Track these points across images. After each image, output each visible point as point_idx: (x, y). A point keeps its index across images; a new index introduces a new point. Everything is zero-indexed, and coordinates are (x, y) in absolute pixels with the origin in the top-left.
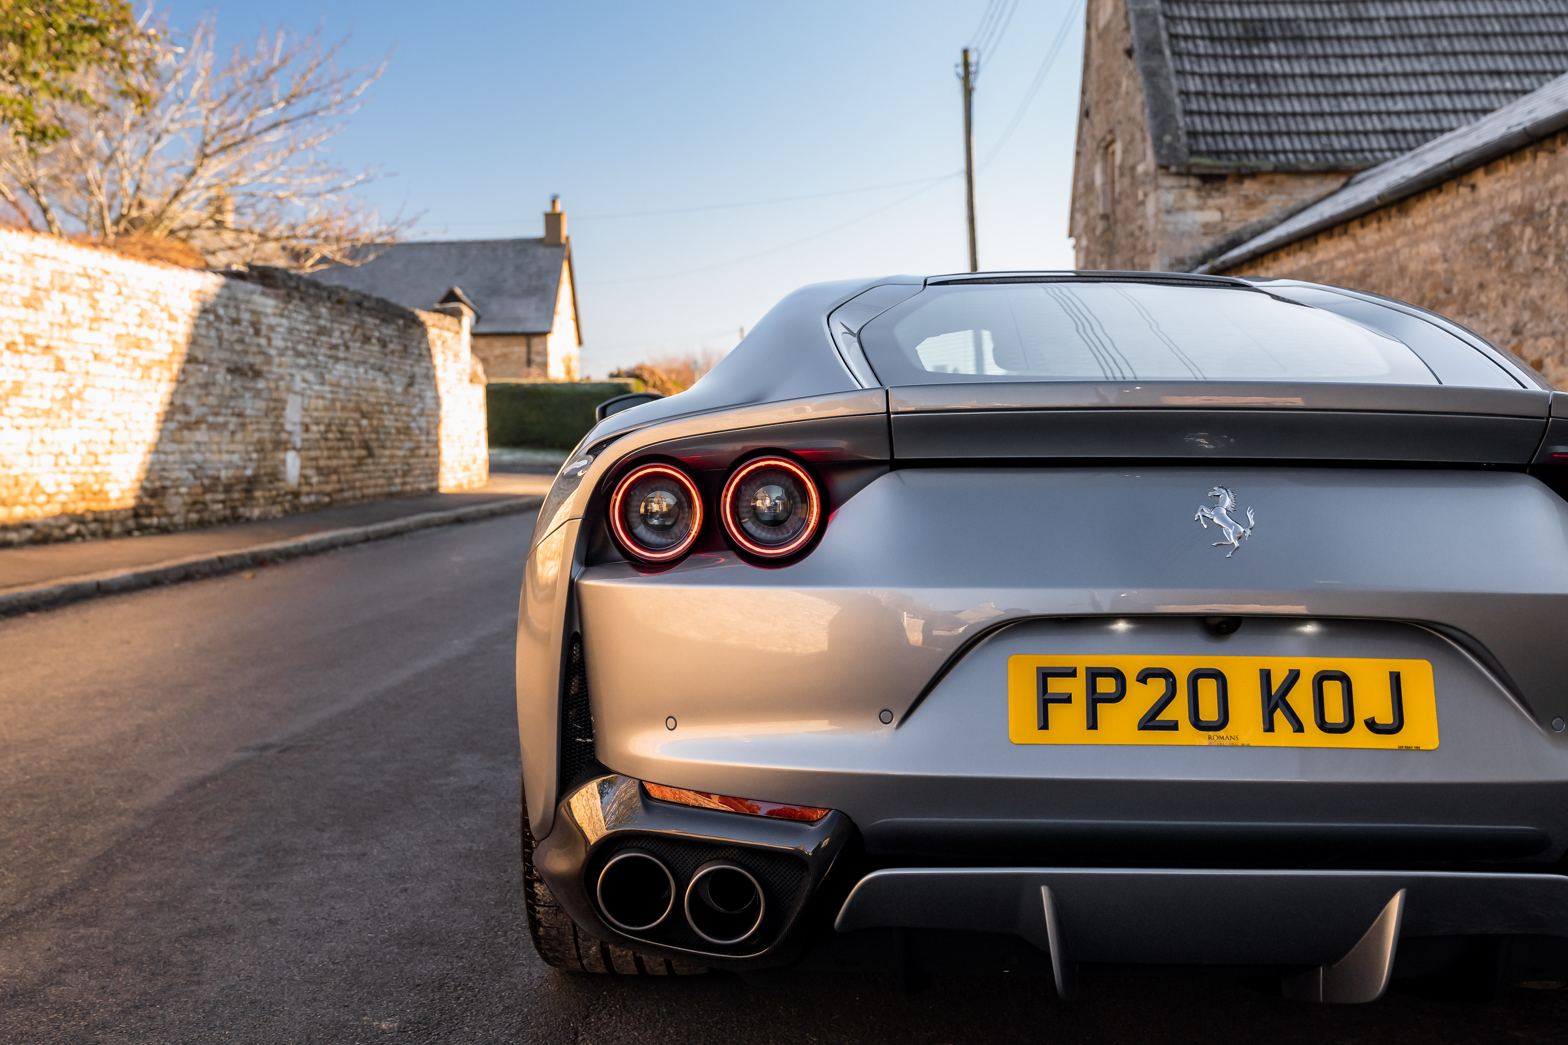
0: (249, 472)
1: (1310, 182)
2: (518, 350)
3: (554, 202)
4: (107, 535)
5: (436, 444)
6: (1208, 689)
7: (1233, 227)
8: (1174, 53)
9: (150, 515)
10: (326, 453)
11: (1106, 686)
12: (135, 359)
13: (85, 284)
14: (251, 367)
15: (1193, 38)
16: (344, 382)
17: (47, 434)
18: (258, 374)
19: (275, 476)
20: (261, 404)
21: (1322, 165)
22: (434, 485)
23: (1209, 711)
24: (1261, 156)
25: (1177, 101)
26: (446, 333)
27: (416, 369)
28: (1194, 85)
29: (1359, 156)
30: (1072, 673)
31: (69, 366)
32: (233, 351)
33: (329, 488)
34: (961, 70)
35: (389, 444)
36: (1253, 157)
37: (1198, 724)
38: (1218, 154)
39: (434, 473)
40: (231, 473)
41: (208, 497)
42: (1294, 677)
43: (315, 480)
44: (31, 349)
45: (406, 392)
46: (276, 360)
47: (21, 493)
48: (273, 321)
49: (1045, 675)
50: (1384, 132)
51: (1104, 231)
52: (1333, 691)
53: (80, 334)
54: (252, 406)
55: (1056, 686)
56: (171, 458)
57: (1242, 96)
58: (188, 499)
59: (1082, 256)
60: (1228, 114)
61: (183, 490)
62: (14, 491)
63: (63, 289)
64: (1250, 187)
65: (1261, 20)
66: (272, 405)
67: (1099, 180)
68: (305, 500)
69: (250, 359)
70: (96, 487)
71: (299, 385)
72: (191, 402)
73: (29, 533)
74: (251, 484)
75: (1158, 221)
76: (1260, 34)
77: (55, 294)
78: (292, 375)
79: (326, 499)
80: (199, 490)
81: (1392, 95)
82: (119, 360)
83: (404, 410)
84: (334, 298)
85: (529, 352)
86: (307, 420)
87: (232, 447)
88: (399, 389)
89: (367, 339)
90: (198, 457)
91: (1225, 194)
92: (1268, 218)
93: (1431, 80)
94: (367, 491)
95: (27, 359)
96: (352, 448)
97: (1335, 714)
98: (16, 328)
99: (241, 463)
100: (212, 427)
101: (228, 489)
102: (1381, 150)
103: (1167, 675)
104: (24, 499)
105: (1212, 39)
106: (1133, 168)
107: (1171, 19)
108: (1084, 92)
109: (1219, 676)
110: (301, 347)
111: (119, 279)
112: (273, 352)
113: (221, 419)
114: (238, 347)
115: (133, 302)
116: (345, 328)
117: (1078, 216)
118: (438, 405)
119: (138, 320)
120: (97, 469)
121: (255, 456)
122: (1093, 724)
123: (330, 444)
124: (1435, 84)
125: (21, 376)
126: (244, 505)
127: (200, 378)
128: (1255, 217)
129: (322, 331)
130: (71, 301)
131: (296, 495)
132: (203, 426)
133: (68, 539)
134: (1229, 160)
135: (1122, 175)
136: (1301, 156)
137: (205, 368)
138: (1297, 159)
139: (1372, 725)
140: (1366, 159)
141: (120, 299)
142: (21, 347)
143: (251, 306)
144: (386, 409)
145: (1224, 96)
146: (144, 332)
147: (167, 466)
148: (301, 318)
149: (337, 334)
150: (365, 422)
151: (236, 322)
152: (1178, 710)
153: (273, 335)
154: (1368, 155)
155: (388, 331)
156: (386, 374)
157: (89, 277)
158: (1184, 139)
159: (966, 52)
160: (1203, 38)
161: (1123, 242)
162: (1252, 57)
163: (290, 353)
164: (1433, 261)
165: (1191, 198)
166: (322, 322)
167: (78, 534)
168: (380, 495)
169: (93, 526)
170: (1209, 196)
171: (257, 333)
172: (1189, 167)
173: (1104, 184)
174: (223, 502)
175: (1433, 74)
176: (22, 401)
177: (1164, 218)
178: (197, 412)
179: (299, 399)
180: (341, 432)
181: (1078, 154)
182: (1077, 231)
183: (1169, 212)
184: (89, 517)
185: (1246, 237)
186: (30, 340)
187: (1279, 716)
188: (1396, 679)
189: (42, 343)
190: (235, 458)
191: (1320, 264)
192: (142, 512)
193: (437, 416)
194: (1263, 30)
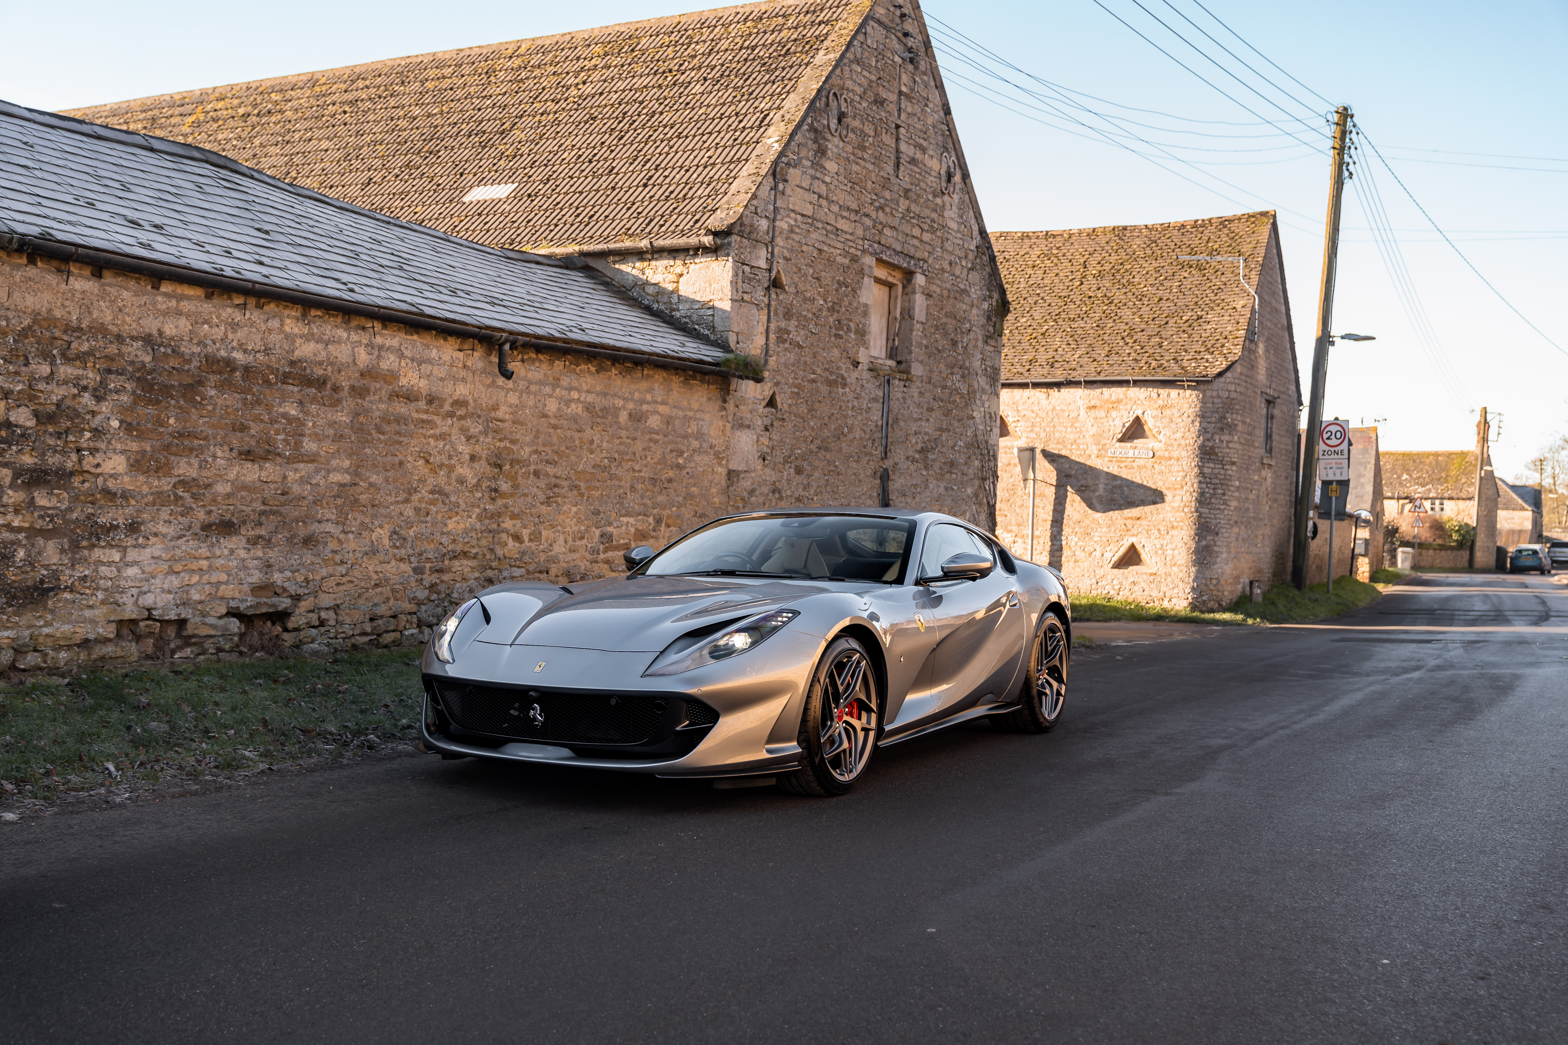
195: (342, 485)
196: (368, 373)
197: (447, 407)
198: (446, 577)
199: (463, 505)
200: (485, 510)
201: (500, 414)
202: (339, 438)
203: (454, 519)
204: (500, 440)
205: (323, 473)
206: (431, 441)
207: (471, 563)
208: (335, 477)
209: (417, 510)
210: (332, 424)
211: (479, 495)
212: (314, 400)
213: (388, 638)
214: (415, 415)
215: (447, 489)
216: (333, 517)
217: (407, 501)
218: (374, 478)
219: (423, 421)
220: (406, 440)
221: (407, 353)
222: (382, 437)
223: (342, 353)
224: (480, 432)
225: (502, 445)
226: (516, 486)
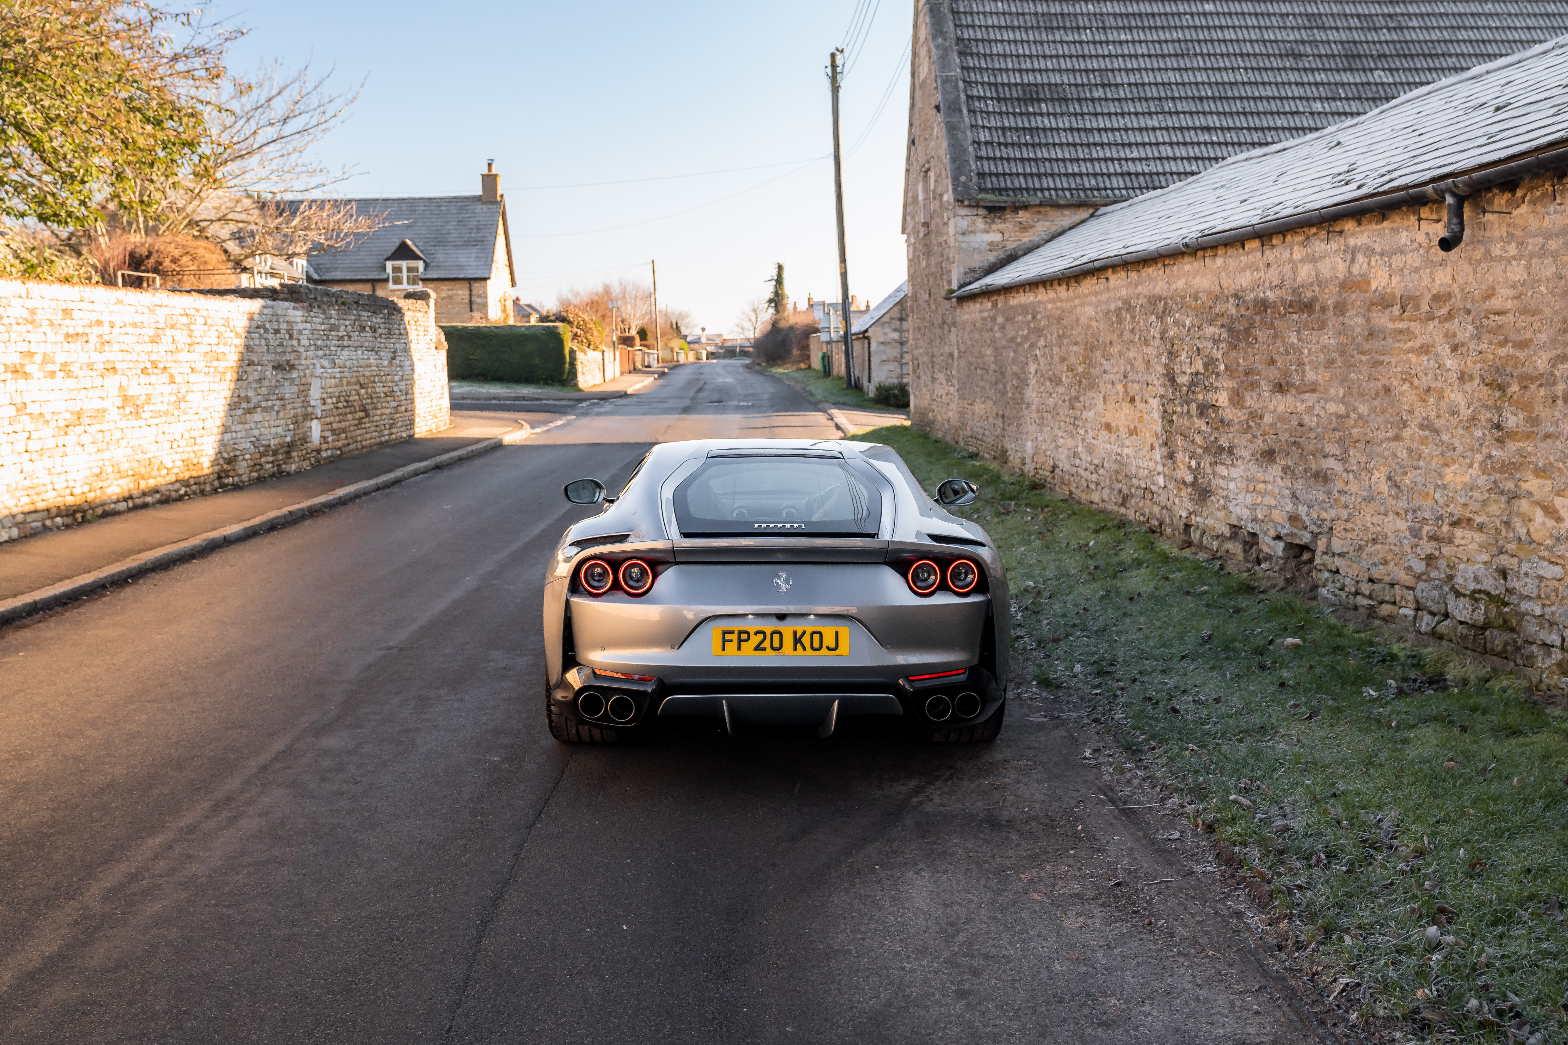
0: (288, 439)
1: (1067, 212)
2: (461, 292)
3: (490, 165)
4: (203, 493)
5: (412, 401)
6: (776, 637)
7: (1011, 245)
8: (969, 111)
9: (228, 477)
10: (337, 418)
11: (744, 636)
12: (215, 368)
13: (184, 320)
14: (288, 362)
15: (985, 98)
16: (348, 363)
17: (166, 428)
18: (292, 367)
19: (305, 440)
20: (295, 389)
21: (1075, 200)
22: (411, 432)
23: (776, 644)
24: (1032, 192)
25: (971, 149)
26: (418, 314)
27: (397, 345)
28: (984, 136)
29: (1103, 193)
30: (733, 632)
31: (178, 379)
32: (276, 353)
33: (340, 444)
34: (829, 70)
35: (379, 405)
36: (1025, 194)
37: (773, 648)
38: (1000, 190)
39: (411, 424)
40: (277, 441)
41: (263, 460)
42: (804, 633)
43: (330, 439)
44: (156, 371)
45: (391, 363)
46: (304, 355)
47: (153, 469)
48: (301, 326)
49: (724, 633)
50: (1122, 175)
51: (925, 235)
52: (816, 637)
53: (183, 356)
54: (289, 391)
55: (728, 636)
56: (239, 435)
57: (1019, 145)
58: (251, 463)
59: (911, 249)
60: (1008, 160)
61: (248, 457)
62: (149, 469)
63: (173, 327)
64: (1023, 216)
65: (1036, 85)
66: (302, 388)
67: (921, 197)
68: (324, 454)
69: (287, 357)
70: (195, 461)
71: (319, 371)
72: (251, 394)
73: (158, 496)
74: (290, 447)
75: (956, 240)
76: (1035, 96)
77: (168, 332)
78: (314, 364)
79: (339, 452)
80: (257, 456)
81: (1130, 145)
82: (206, 370)
83: (389, 378)
84: (340, 302)
85: (470, 295)
86: (325, 395)
87: (277, 423)
88: (386, 363)
89: (362, 329)
90: (256, 432)
91: (1005, 221)
92: (1036, 239)
93: (1158, 133)
94: (364, 443)
95: (153, 379)
96: (355, 412)
97: (816, 645)
98: (146, 358)
99: (283, 434)
100: (265, 410)
101: (275, 453)
102: (1119, 189)
103: (764, 633)
104: (154, 473)
105: (999, 99)
106: (941, 195)
107: (968, 83)
108: (911, 125)
109: (780, 633)
110: (319, 343)
111: (205, 313)
112: (301, 349)
113: (270, 403)
114: (279, 350)
115: (214, 328)
116: (348, 323)
117: (908, 218)
118: (413, 370)
119: (217, 341)
120: (196, 448)
121: (292, 427)
122: (739, 649)
123: (340, 411)
124: (1161, 136)
125: (150, 390)
126: (285, 463)
127: (256, 376)
128: (1027, 238)
129: (334, 328)
130: (177, 334)
131: (318, 451)
132: (259, 410)
133: (180, 498)
134: (1008, 195)
135: (935, 198)
136: (1060, 193)
137: (259, 368)
138: (1057, 195)
139: (828, 648)
140: (1108, 196)
141: (206, 327)
142: (150, 371)
143: (287, 318)
144: (377, 379)
145: (1006, 145)
146: (221, 348)
147: (237, 441)
148: (319, 320)
149: (343, 328)
150: (363, 391)
151: (277, 331)
152: (766, 644)
153: (301, 337)
154: (1109, 192)
155: (378, 320)
156: (376, 352)
157: (187, 315)
158: (975, 179)
159: (833, 56)
160: (992, 99)
161: (936, 248)
162: (1028, 114)
163: (313, 348)
164: (1091, 319)
165: (980, 223)
166: (332, 321)
167: (186, 494)
168: (375, 445)
169: (194, 488)
170: (993, 222)
171: (291, 337)
172: (978, 201)
173: (924, 200)
174: (272, 462)
175: (1161, 129)
176: (152, 407)
177: (960, 238)
178: (255, 400)
179: (319, 380)
180: (347, 401)
181: (907, 170)
182: (908, 231)
183: (963, 234)
184: (192, 481)
185: (1020, 252)
186: (155, 365)
187: (799, 646)
188: (837, 633)
189: (161, 365)
190: (280, 430)
191: (1040, 302)
192: (223, 475)
193: (413, 379)
194: (1037, 92)
195: (1339, 417)
196: (1345, 286)
197: (1425, 308)
198: (1446, 550)
199: (1460, 449)
200: (1490, 457)
201: (1496, 303)
202: (1330, 363)
203: (1453, 468)
204: (1502, 344)
205: (1322, 403)
206: (1413, 357)
207: (1478, 537)
208: (1332, 408)
209: (1410, 450)
210: (1324, 348)
211: (1479, 433)
212: (1306, 325)
213: (1385, 610)
214: (1391, 325)
215: (1438, 423)
216: (1338, 453)
217: (1397, 438)
218: (1363, 409)
219: (1401, 331)
220: (1386, 359)
221: (1377, 248)
222: (1364, 358)
223: (1325, 268)
224: (1472, 336)
225: (1502, 352)
226: (1534, 421)
